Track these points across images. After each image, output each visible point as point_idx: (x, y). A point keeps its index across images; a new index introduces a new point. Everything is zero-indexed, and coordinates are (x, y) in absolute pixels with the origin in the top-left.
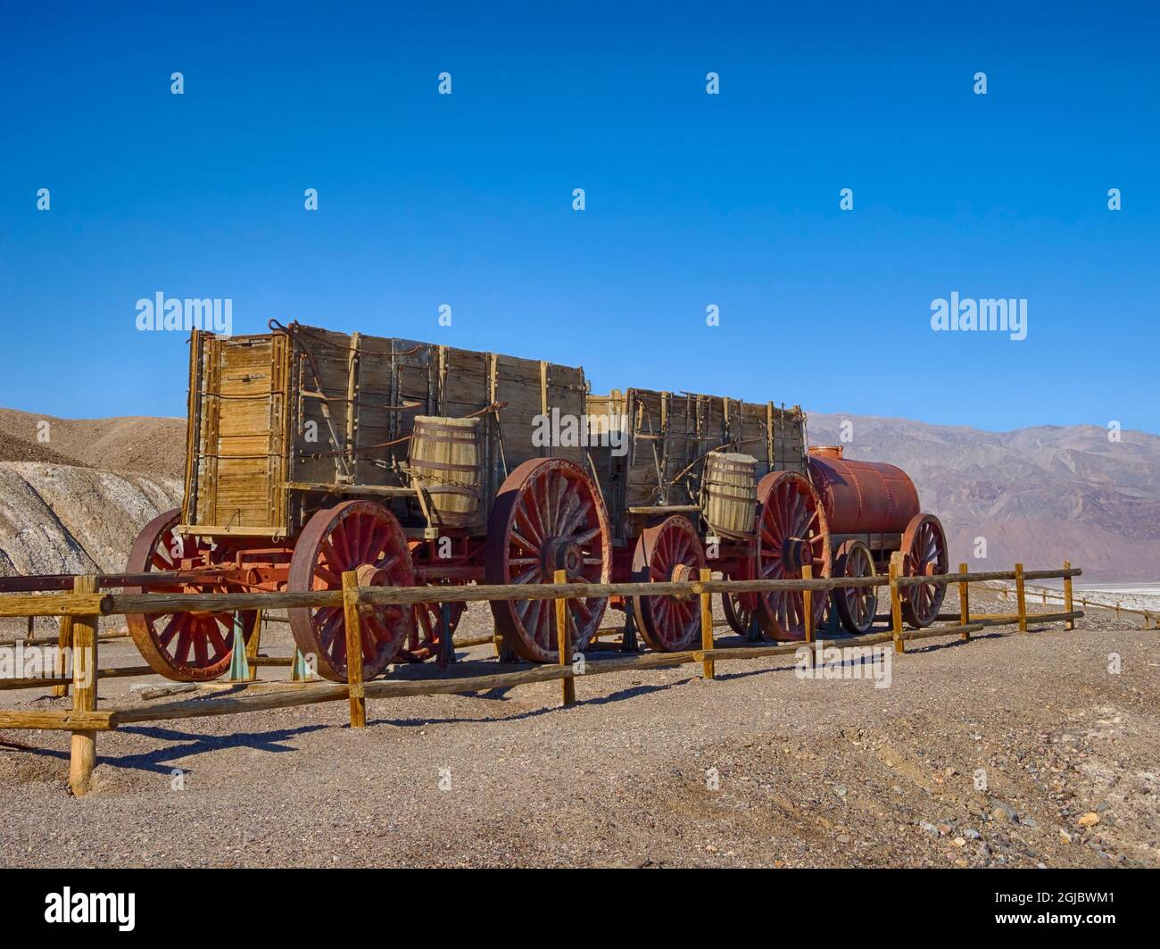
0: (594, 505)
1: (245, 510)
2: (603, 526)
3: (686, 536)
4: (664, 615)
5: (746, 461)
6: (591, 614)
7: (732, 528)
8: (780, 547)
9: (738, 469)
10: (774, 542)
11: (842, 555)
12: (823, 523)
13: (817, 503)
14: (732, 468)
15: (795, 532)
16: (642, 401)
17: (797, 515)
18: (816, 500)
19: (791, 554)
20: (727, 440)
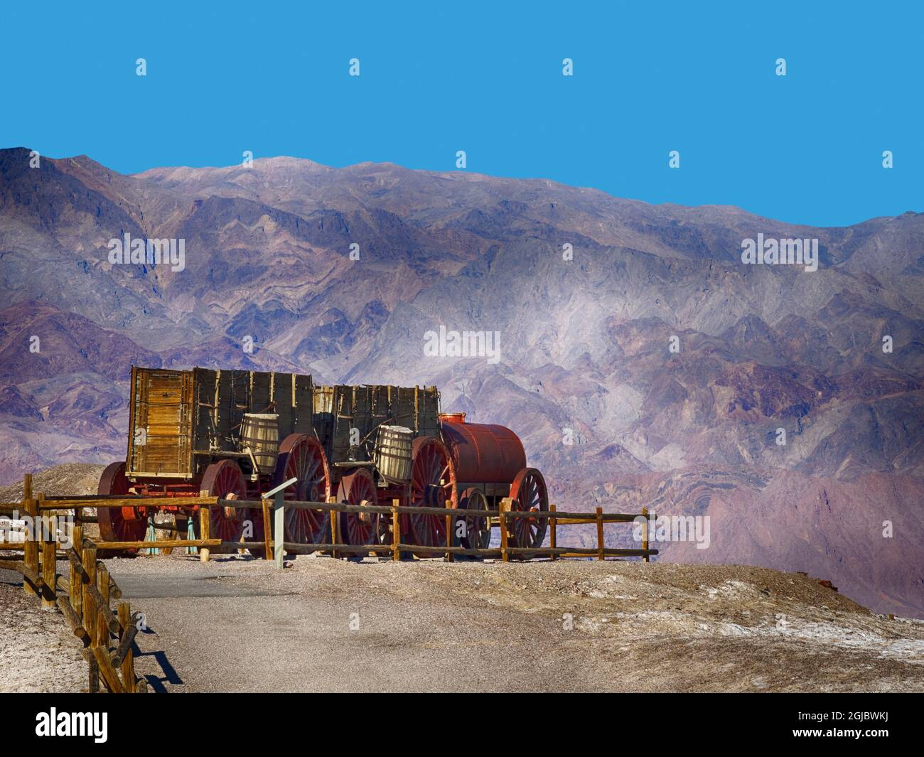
0: (322, 462)
1: (164, 464)
2: (327, 475)
3: (367, 482)
4: (354, 534)
5: (406, 432)
6: (320, 528)
7: (396, 477)
8: (423, 491)
9: (401, 437)
10: (420, 488)
11: (464, 499)
12: (452, 474)
13: (449, 459)
14: (396, 436)
15: (433, 480)
16: (342, 392)
17: (434, 468)
18: (448, 457)
19: (431, 496)
20: (389, 416)
